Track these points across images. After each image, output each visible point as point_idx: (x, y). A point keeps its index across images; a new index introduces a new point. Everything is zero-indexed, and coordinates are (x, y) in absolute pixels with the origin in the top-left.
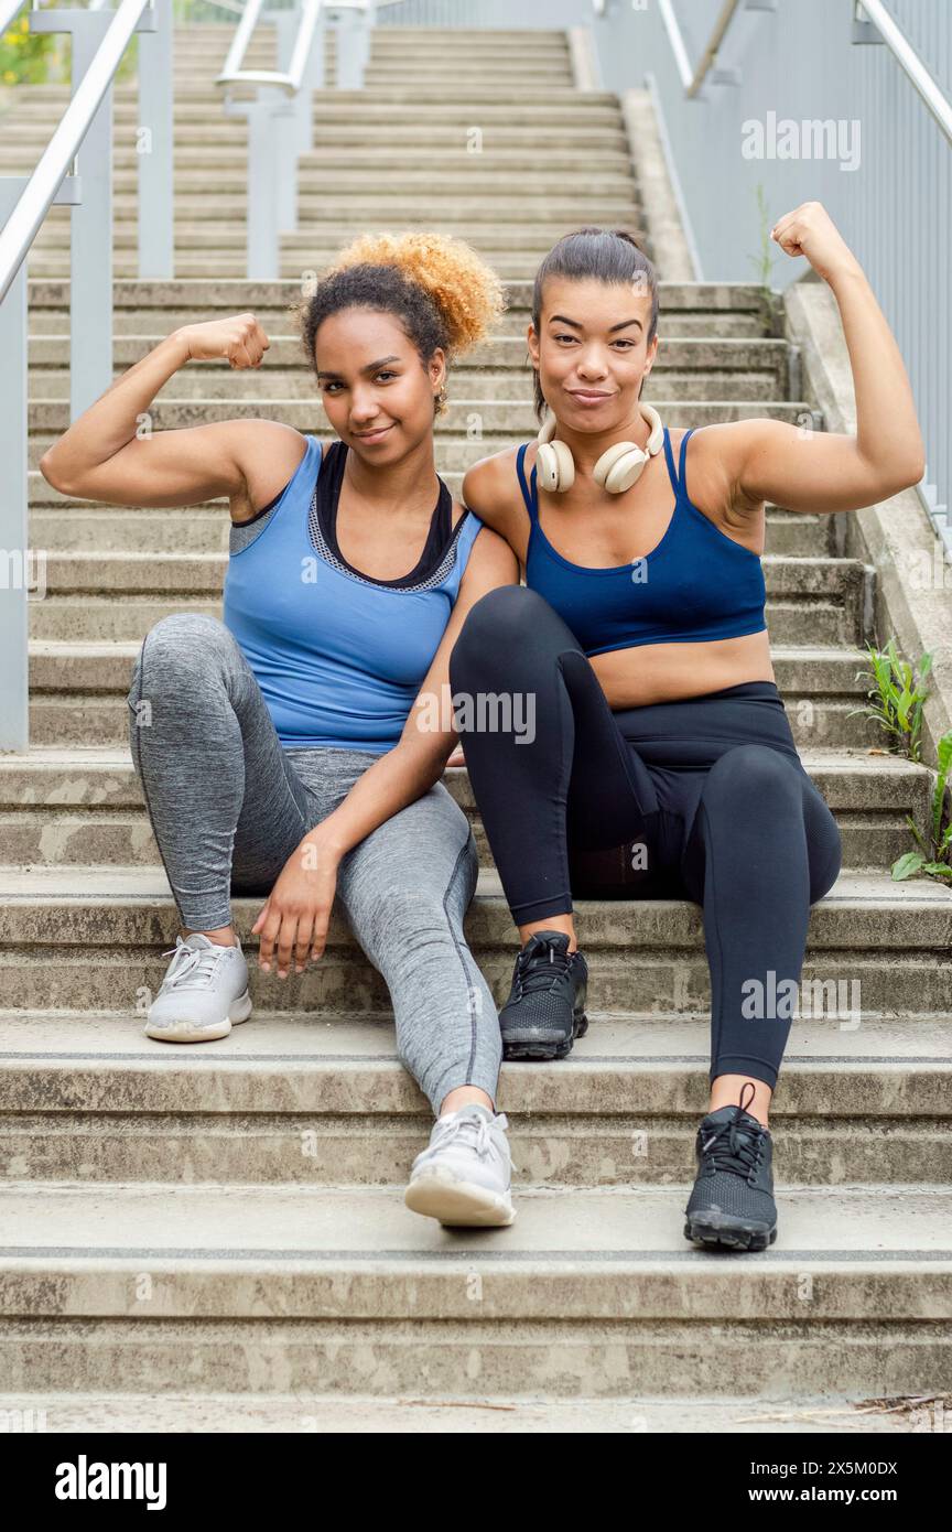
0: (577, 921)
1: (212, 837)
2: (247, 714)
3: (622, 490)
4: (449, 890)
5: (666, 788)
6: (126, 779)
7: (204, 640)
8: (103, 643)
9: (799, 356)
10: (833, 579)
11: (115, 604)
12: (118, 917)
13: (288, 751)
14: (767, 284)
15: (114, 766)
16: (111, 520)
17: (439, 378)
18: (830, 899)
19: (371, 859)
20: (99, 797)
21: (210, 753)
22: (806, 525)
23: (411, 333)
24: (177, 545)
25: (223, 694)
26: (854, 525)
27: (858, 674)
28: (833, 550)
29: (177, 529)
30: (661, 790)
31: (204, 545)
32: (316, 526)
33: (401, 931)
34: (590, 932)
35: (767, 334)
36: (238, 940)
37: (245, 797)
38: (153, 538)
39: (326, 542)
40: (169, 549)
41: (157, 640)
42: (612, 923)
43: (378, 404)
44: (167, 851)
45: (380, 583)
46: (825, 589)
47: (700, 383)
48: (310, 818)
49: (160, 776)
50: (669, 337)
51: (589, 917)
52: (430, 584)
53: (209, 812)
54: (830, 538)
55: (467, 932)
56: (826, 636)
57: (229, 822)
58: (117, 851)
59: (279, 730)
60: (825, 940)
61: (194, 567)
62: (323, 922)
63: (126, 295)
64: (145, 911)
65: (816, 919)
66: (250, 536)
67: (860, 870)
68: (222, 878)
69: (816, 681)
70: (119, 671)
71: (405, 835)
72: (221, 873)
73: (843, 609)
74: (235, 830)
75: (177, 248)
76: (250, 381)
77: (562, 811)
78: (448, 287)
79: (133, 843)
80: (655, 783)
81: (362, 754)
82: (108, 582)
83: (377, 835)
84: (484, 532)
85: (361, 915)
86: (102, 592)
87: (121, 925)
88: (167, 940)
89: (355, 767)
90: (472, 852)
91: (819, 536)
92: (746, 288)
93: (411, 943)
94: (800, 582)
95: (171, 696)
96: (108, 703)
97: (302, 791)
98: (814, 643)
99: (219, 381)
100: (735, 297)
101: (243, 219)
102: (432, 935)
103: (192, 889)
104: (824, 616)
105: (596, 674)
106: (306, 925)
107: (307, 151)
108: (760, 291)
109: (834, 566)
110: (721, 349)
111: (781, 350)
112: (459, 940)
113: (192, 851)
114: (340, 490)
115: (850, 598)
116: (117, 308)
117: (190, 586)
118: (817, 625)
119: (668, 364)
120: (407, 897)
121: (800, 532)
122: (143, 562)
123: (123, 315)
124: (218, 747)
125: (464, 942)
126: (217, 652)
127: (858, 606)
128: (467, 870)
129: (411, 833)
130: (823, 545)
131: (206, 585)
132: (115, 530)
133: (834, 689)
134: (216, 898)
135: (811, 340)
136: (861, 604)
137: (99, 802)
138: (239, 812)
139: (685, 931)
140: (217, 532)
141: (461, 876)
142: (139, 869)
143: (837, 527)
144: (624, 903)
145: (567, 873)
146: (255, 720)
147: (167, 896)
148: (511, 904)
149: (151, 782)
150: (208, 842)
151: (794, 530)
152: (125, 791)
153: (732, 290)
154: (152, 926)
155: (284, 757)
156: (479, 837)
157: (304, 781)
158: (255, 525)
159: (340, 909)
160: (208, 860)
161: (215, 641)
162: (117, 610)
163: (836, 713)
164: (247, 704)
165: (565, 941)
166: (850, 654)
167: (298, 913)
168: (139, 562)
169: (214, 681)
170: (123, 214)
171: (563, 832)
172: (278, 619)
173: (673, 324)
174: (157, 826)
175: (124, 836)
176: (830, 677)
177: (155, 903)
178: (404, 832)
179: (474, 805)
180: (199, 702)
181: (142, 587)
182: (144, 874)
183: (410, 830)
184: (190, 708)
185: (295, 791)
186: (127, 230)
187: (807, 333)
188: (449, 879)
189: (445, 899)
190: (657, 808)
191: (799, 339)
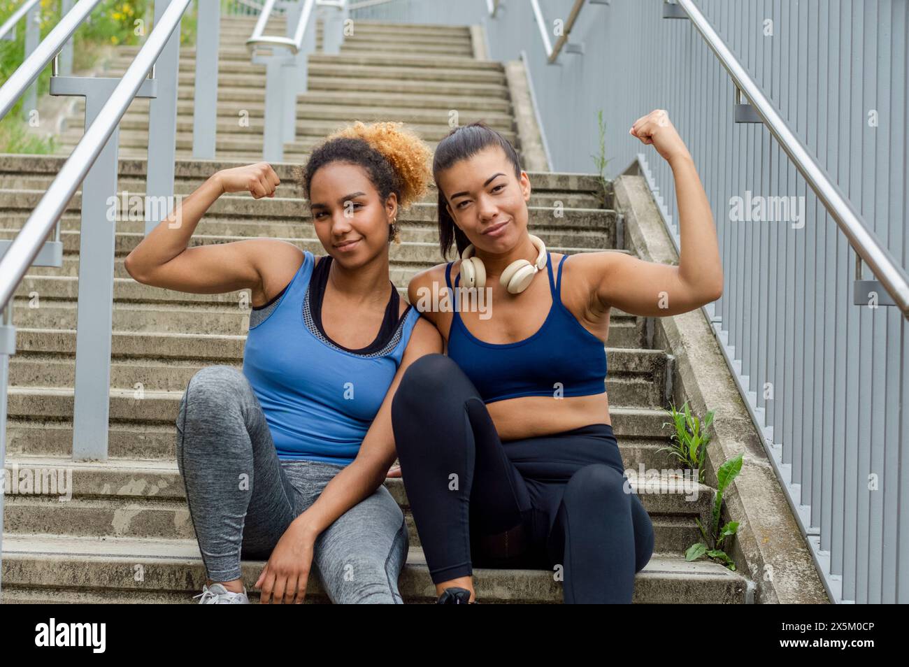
0: (475, 582)
1: (230, 518)
2: (256, 434)
3: (519, 291)
4: (389, 558)
5: (537, 493)
6: (172, 480)
7: (229, 383)
8: (160, 391)
9: (623, 220)
10: (646, 363)
11: (169, 366)
12: (164, 571)
13: (282, 462)
14: (603, 175)
15: (165, 470)
16: (169, 312)
17: (392, 212)
18: (646, 572)
19: (336, 536)
20: (154, 491)
21: (232, 461)
22: (628, 328)
23: (373, 179)
24: (211, 330)
25: (241, 421)
26: (659, 329)
27: (664, 424)
28: (644, 344)
29: (212, 319)
30: (534, 495)
31: (229, 330)
32: (308, 311)
33: (355, 584)
34: (483, 589)
35: (602, 207)
36: (245, 589)
37: (253, 491)
38: (196, 324)
39: (314, 322)
40: (207, 332)
41: (198, 383)
42: (498, 584)
43: (351, 225)
44: (199, 529)
45: (349, 350)
46: (641, 369)
47: (559, 236)
48: (296, 508)
49: (196, 475)
50: (538, 206)
51: (483, 579)
52: (383, 353)
53: (229, 501)
54: (643, 337)
55: (400, 588)
56: (641, 400)
57: (242, 508)
58: (164, 528)
59: (277, 448)
60: (642, 599)
61: (223, 343)
62: (304, 581)
63: (183, 169)
64: (182, 567)
65: (636, 585)
66: (263, 316)
67: (664, 554)
68: (236, 546)
69: (636, 428)
70: (170, 409)
71: (359, 520)
72: (235, 542)
73: (652, 383)
74: (246, 514)
75: (218, 150)
76: (263, 226)
77: (466, 506)
78: (400, 153)
79: (175, 522)
80: (529, 489)
81: (332, 466)
82: (165, 351)
83: (341, 520)
84: (421, 320)
85: (328, 575)
86: (161, 358)
87: (165, 577)
88: (197, 588)
89: (328, 475)
90: (404, 533)
91: (637, 336)
92: (589, 177)
93: (363, 593)
94: (624, 364)
95: (206, 421)
96: (162, 430)
97: (292, 490)
98: (632, 405)
99: (243, 225)
100: (581, 183)
101: (261, 133)
102: (376, 588)
103: (215, 553)
104: (639, 387)
105: (491, 415)
106: (292, 582)
107: (304, 92)
108: (598, 180)
109: (647, 354)
110: (572, 214)
111: (612, 216)
112: (395, 592)
113: (216, 527)
114: (325, 288)
115: (657, 375)
116: (177, 178)
117: (220, 355)
118: (635, 393)
119: (537, 224)
120: (360, 561)
121: (623, 333)
122: (190, 339)
123: (181, 183)
124: (236, 456)
125: (398, 593)
126: (238, 392)
127: (662, 382)
128: (401, 545)
129: (364, 519)
130: (638, 342)
131: (230, 355)
132: (171, 319)
133: (647, 434)
134: (231, 559)
135: (631, 209)
136: (664, 380)
137: (153, 494)
138: (249, 501)
139: (547, 591)
140: (238, 322)
141: (397, 549)
142: (179, 541)
143: (648, 331)
144: (507, 571)
145: (469, 548)
146: (261, 439)
147: (198, 558)
148: (431, 569)
149: (190, 479)
150: (227, 521)
151: (619, 331)
152: (171, 487)
153: (579, 178)
154: (187, 578)
155: (280, 466)
156: (410, 525)
157: (292, 483)
158: (267, 309)
159: (315, 571)
160: (227, 534)
161: (237, 384)
162: (171, 370)
163: (648, 450)
164: (257, 428)
165: (467, 595)
166: (658, 412)
167: (287, 574)
168: (186, 339)
169: (235, 412)
170: (184, 128)
171: (467, 521)
172: (279, 372)
173: (541, 199)
174: (192, 509)
175: (170, 517)
176: (644, 426)
177: (189, 563)
178: (359, 518)
179: (407, 503)
180: (225, 425)
181: (188, 355)
182: (182, 544)
183: (363, 517)
184: (218, 430)
185: (286, 489)
186: (185, 137)
187: (628, 206)
188: (389, 550)
189: (386, 564)
190: (531, 507)
191: (624, 210)
